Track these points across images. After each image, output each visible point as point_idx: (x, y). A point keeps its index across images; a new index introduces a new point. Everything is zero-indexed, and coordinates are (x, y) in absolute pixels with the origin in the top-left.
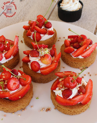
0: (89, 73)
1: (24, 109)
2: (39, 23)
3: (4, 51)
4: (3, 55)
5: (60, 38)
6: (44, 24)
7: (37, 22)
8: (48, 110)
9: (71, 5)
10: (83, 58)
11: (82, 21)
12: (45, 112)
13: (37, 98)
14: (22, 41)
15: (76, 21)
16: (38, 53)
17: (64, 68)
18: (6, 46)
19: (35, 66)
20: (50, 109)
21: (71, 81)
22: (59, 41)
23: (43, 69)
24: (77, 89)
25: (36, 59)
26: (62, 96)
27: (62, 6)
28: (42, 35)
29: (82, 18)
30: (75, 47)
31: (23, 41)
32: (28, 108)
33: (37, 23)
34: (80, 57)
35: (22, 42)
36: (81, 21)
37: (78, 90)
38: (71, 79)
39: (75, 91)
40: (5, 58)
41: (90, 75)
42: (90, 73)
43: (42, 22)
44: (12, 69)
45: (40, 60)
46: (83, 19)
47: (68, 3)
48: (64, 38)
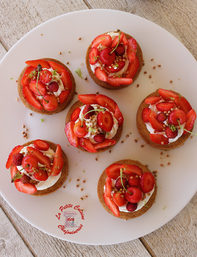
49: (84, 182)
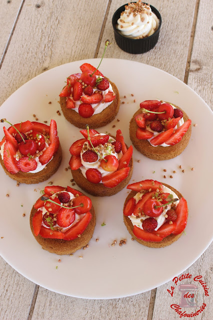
0: (180, 167)
1: (86, 246)
2: (86, 85)
3: (37, 152)
4: (37, 159)
5: (125, 97)
6: (95, 84)
7: (83, 84)
8: (123, 242)
9: (138, 26)
10: (169, 145)
11: (162, 47)
12: (117, 246)
13: (104, 224)
14: (58, 112)
15: (150, 49)
16: (96, 155)
17: (138, 161)
18: (39, 143)
19: (93, 176)
20: (126, 241)
21: (155, 207)
22: (123, 103)
23: (107, 178)
24: (164, 216)
25: (93, 165)
26: (142, 228)
27: (122, 27)
28: (94, 106)
29: (161, 41)
30: (154, 129)
31: (61, 112)
32: (92, 242)
33: (83, 87)
34: (164, 145)
35: (60, 114)
36: (160, 49)
37: (166, 219)
38: (154, 203)
39: (161, 220)
40: (41, 164)
41: (183, 171)
42: (182, 167)
43: (92, 82)
44: (62, 192)
45: (100, 166)
46: (163, 42)
47: (133, 24)
48: (132, 95)
49: (165, 171)
